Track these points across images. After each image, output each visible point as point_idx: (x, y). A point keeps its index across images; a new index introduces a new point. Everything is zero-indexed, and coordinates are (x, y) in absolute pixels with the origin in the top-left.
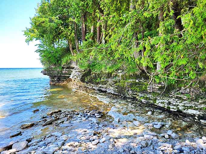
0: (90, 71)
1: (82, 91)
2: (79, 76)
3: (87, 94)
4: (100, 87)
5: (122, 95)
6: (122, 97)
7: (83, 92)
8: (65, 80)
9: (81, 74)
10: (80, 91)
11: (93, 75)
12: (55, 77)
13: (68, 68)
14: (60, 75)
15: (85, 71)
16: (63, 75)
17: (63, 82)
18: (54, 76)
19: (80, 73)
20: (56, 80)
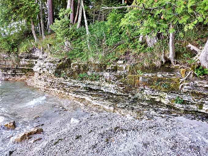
0: (69, 62)
1: (56, 90)
2: (51, 68)
3: (67, 93)
4: (89, 84)
5: (130, 96)
6: (130, 98)
7: (59, 91)
8: (24, 75)
9: (54, 66)
10: (54, 90)
11: (76, 66)
12: (9, 69)
13: (27, 58)
14: (17, 67)
15: (60, 61)
16: (20, 68)
17: (21, 77)
18: (7, 69)
19: (52, 64)
20: (10, 73)
